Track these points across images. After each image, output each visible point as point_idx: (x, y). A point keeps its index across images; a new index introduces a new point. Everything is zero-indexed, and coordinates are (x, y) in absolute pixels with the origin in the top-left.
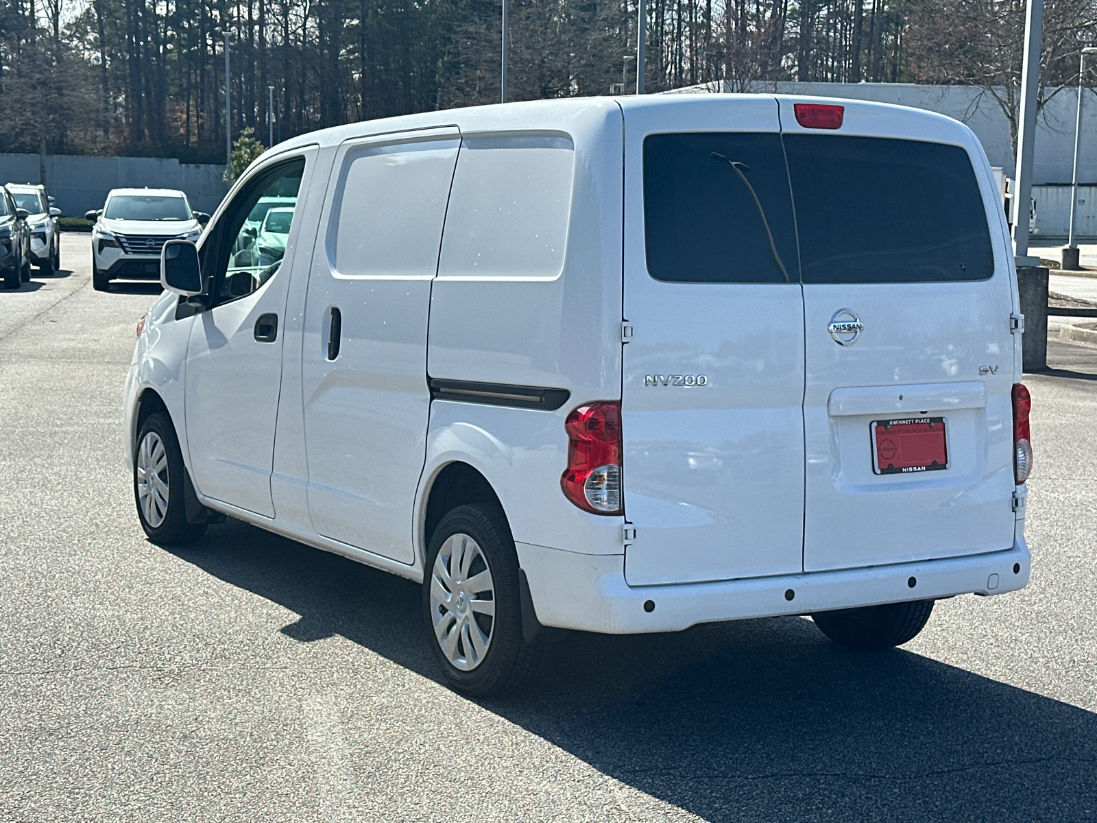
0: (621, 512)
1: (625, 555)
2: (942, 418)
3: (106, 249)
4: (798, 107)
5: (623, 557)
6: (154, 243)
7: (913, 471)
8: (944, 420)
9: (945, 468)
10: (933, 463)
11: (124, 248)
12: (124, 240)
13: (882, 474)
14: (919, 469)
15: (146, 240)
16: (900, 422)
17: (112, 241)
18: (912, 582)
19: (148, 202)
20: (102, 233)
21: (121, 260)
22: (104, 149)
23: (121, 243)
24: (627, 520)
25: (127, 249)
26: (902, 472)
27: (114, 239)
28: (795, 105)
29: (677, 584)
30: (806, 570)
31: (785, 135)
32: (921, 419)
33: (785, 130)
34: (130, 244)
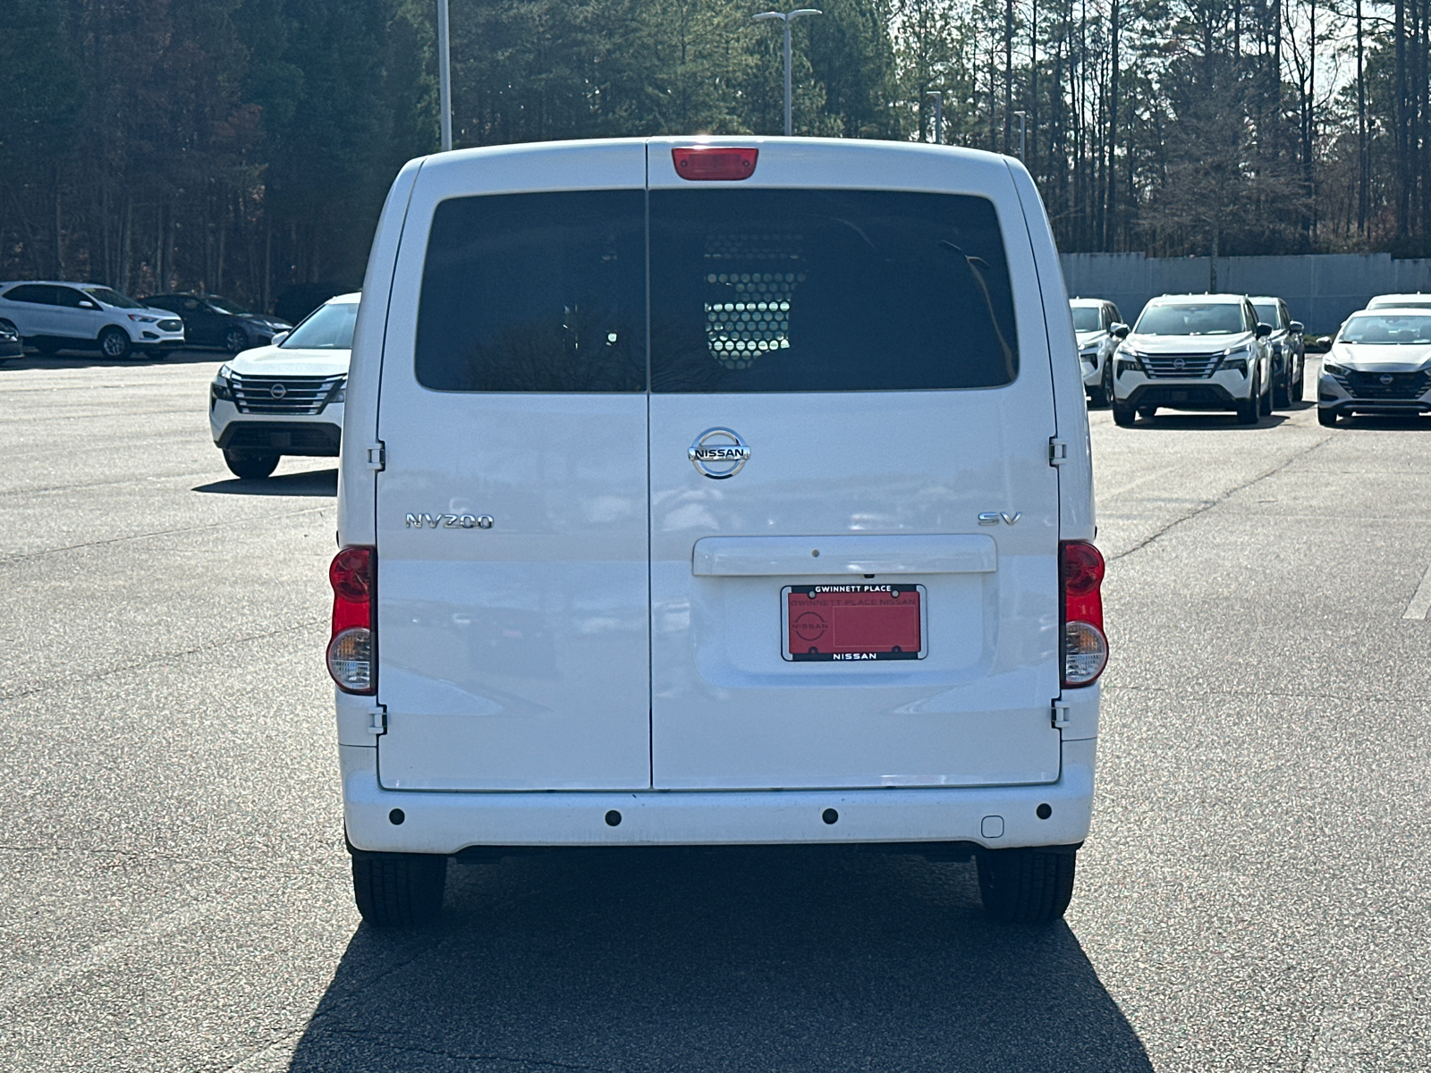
0: (373, 691)
1: (377, 747)
2: (914, 586)
3: (1126, 373)
4: (676, 153)
5: (375, 749)
6: (1184, 364)
7: (853, 660)
8: (918, 588)
9: (916, 658)
10: (894, 648)
11: (1145, 371)
12: (1148, 361)
13: (794, 660)
14: (865, 656)
15: (1173, 360)
16: (836, 589)
17: (1133, 363)
18: (830, 817)
19: (1193, 311)
20: (1123, 353)
21: (1141, 387)
22: (1357, 244)
23: (1143, 365)
24: (380, 703)
25: (1150, 372)
26: (832, 659)
27: (1135, 360)
28: (673, 151)
29: (457, 792)
30: (656, 787)
31: (654, 192)
32: (874, 587)
33: (652, 186)
34: (1153, 365)
